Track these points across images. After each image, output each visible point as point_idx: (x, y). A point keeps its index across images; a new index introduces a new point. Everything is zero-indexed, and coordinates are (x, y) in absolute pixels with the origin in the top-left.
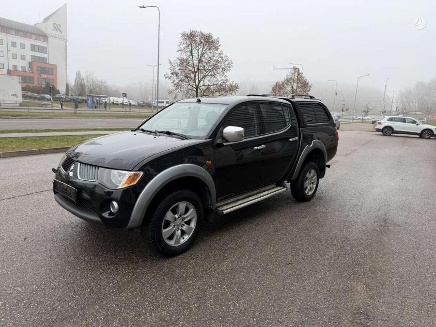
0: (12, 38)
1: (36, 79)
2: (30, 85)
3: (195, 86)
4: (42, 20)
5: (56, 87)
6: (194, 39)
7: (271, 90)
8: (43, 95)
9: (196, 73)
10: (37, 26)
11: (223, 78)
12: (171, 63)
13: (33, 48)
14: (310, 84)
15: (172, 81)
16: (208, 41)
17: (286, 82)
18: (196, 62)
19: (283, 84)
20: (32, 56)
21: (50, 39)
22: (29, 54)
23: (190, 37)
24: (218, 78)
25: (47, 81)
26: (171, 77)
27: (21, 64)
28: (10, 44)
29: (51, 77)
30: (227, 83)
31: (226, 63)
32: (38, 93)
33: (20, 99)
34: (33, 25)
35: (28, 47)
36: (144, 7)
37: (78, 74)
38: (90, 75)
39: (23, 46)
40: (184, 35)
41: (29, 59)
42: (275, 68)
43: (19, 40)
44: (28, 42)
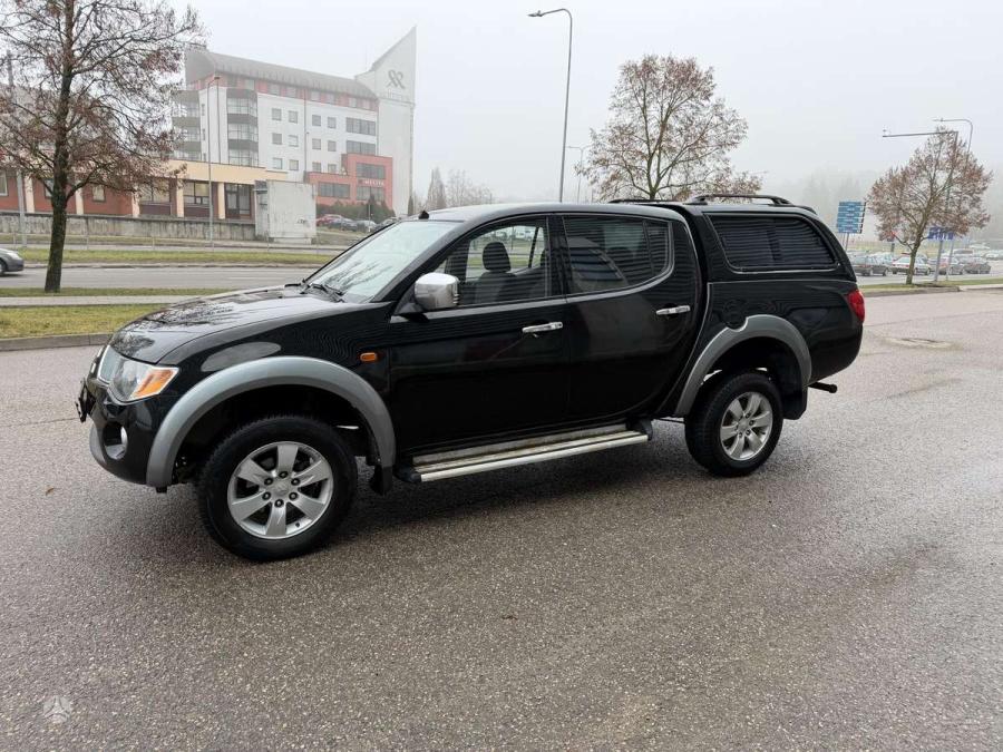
0: (315, 108)
1: (353, 188)
2: (342, 201)
3: (648, 189)
4: (370, 66)
5: (388, 205)
6: (652, 75)
7: (870, 191)
8: (361, 222)
9: (651, 156)
10: (360, 80)
11: (718, 165)
12: (595, 137)
13: (351, 125)
14: (985, 173)
15: (591, 179)
16: (687, 78)
17: (914, 169)
18: (654, 131)
19: (905, 174)
20: (348, 142)
21: (382, 105)
22: (342, 137)
23: (643, 72)
24: (708, 164)
25: (375, 192)
26: (589, 170)
27: (328, 160)
28: (310, 119)
29: (381, 183)
30: (731, 178)
31: (732, 127)
32: (354, 218)
33: (312, 230)
34: (352, 78)
35: (341, 124)
36: (539, 15)
37: (436, 175)
38: (457, 177)
39: (332, 123)
40: (627, 70)
41: (342, 149)
42: (887, 134)
43: (325, 110)
44: (342, 114)
